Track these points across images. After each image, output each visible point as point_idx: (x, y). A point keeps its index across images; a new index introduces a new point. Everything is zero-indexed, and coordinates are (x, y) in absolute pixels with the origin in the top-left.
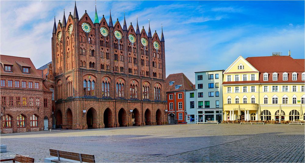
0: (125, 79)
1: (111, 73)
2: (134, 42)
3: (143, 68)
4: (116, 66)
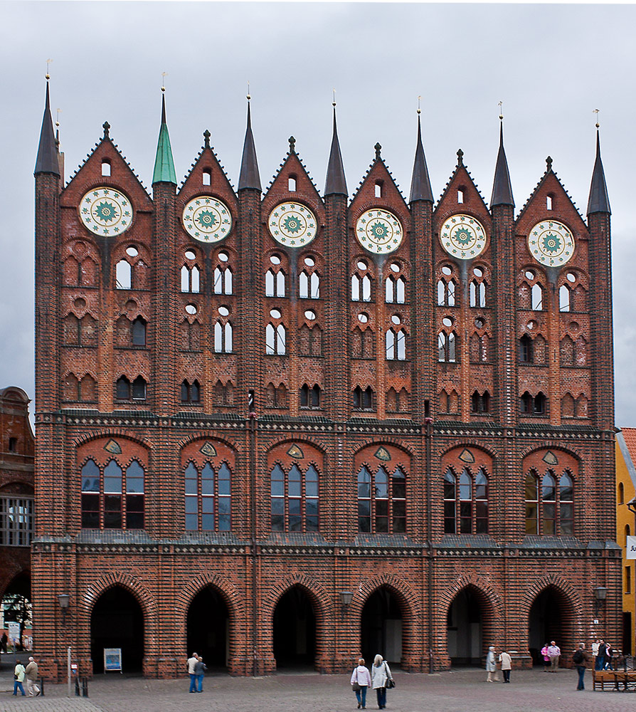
0: (321, 443)
1: (239, 423)
2: (394, 247)
3: (448, 378)
4: (277, 385)
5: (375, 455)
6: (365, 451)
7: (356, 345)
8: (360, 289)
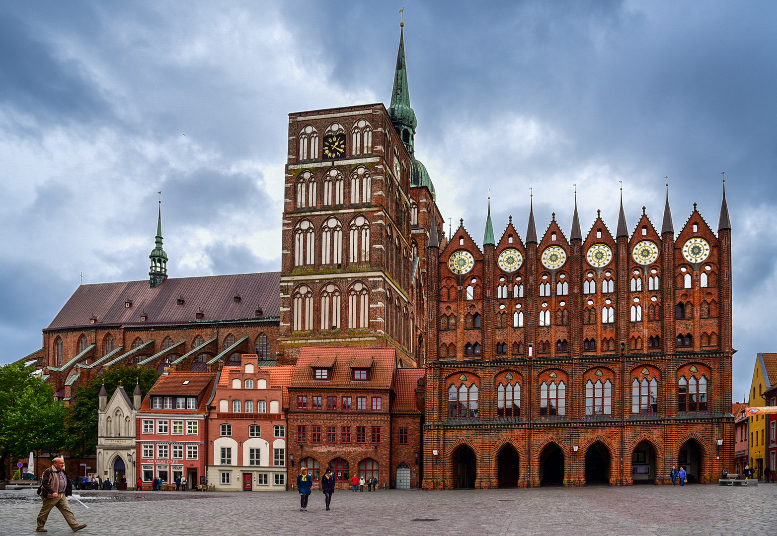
0: (566, 369)
1: (524, 362)
2: (607, 263)
3: (636, 330)
4: (544, 341)
5: (595, 374)
6: (590, 372)
7: (586, 317)
8: (589, 288)
